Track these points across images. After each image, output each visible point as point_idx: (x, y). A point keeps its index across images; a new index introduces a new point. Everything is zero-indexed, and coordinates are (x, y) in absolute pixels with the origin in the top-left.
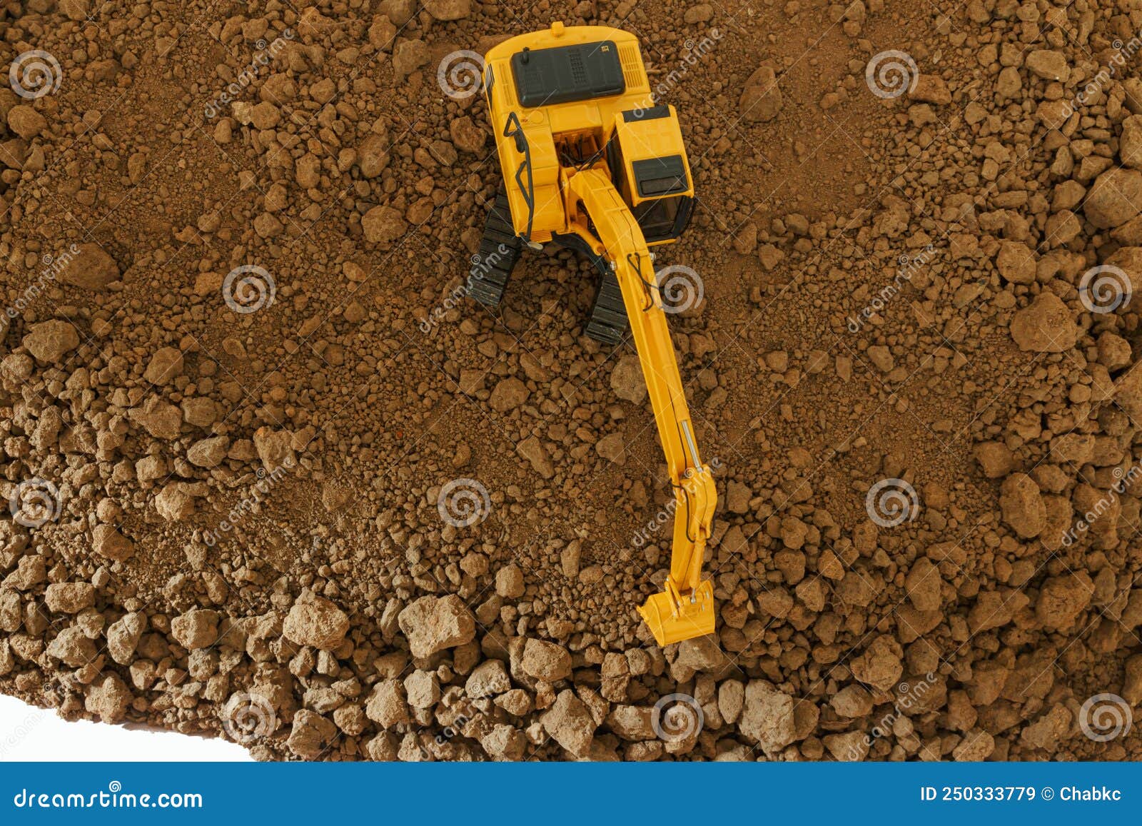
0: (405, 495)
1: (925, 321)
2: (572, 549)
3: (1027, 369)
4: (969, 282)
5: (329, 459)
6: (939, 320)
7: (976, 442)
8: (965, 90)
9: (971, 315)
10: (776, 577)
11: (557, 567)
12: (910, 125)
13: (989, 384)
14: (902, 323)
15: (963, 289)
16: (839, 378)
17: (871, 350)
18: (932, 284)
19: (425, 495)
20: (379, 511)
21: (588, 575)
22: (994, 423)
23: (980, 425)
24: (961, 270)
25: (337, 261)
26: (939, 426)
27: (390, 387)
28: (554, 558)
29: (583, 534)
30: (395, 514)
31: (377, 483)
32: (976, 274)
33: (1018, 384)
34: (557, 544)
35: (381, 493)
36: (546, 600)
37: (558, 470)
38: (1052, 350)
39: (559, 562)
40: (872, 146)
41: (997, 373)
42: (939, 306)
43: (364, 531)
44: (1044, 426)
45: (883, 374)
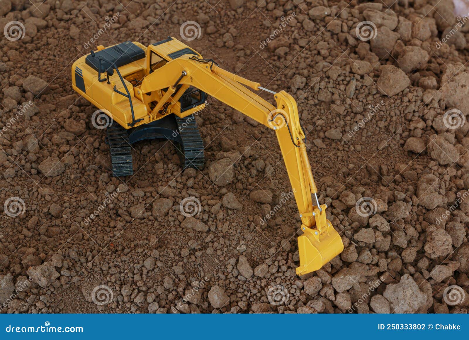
0: (132, 271)
1: (341, 110)
2: (243, 259)
3: (399, 101)
4: (347, 85)
5: (78, 269)
6: (347, 106)
7: (403, 145)
8: (293, 37)
9: (359, 97)
10: (356, 224)
11: (239, 277)
12: (279, 58)
13: (389, 119)
14: (332, 120)
15: (347, 88)
16: (321, 148)
17: (327, 134)
18: (333, 94)
19: (143, 266)
20: (121, 288)
21: (259, 271)
22: (403, 132)
23: (398, 136)
24: (341, 82)
25: (34, 191)
26: (381, 147)
27: (94, 229)
28: (235, 273)
29: (244, 247)
30: (131, 285)
31: (113, 270)
32: (348, 79)
33: (400, 111)
34: (233, 261)
35: (118, 275)
36: (244, 299)
37: (210, 223)
38: (402, 90)
39: (240, 274)
40: (269, 73)
41: (388, 112)
42: (343, 101)
43: (117, 307)
44: (425, 120)
45: (340, 141)
